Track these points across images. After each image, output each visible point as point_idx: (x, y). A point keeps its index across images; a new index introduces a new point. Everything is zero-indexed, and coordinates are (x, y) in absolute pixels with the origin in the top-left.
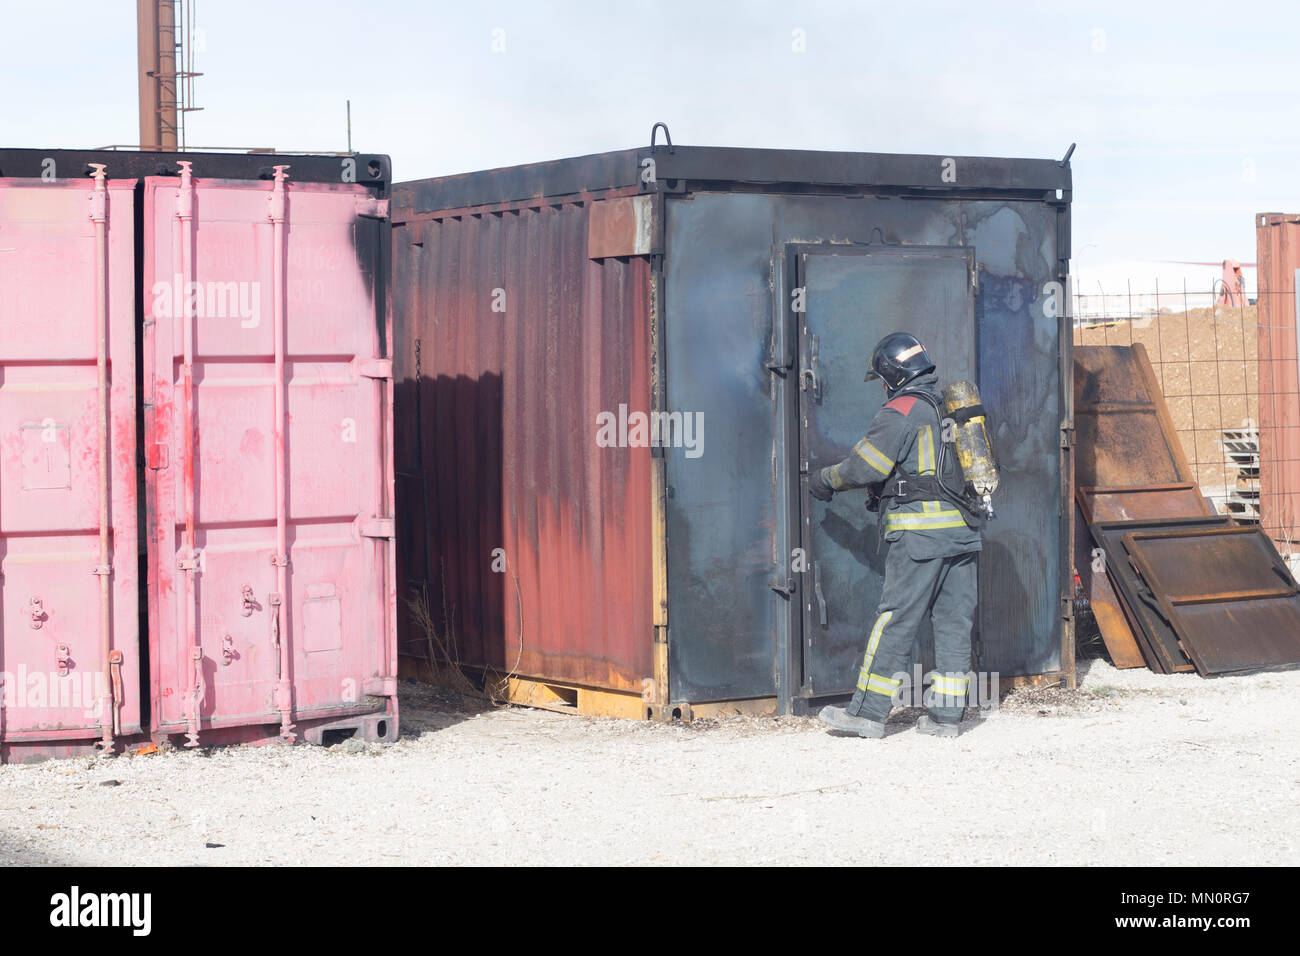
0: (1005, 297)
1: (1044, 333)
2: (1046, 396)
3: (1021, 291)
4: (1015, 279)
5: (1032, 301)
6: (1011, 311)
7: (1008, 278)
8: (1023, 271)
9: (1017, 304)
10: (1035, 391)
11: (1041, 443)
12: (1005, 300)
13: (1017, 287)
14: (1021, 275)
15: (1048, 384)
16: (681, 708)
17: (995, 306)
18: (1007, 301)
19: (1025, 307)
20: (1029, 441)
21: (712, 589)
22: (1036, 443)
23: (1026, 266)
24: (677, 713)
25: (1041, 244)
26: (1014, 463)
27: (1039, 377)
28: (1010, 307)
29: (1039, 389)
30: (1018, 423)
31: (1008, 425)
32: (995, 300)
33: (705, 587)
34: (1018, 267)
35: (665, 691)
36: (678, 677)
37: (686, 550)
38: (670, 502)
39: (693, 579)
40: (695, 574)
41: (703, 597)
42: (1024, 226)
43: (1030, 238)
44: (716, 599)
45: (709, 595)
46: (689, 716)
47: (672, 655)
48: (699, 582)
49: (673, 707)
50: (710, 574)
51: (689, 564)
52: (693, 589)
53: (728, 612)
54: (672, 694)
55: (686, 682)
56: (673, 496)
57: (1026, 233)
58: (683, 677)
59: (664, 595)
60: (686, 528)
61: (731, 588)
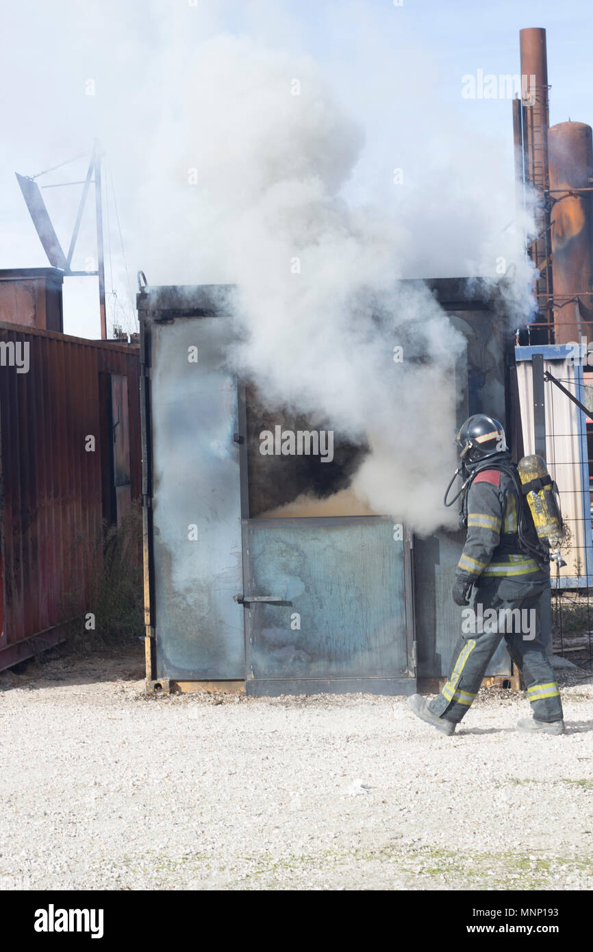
16: (161, 683)
21: (190, 601)
23: (473, 359)
24: (158, 686)
33: (184, 599)
35: (148, 671)
36: (164, 661)
37: (170, 571)
38: (156, 537)
39: (174, 593)
40: (176, 589)
41: (183, 606)
42: (471, 329)
43: (477, 338)
44: (193, 607)
45: (189, 606)
46: (168, 690)
47: (160, 645)
48: (180, 595)
49: (155, 682)
50: (188, 590)
51: (172, 581)
52: (175, 599)
53: (204, 617)
54: (159, 673)
55: (169, 666)
56: (158, 534)
57: (474, 334)
58: (167, 661)
59: (147, 603)
60: (169, 556)
61: (206, 600)
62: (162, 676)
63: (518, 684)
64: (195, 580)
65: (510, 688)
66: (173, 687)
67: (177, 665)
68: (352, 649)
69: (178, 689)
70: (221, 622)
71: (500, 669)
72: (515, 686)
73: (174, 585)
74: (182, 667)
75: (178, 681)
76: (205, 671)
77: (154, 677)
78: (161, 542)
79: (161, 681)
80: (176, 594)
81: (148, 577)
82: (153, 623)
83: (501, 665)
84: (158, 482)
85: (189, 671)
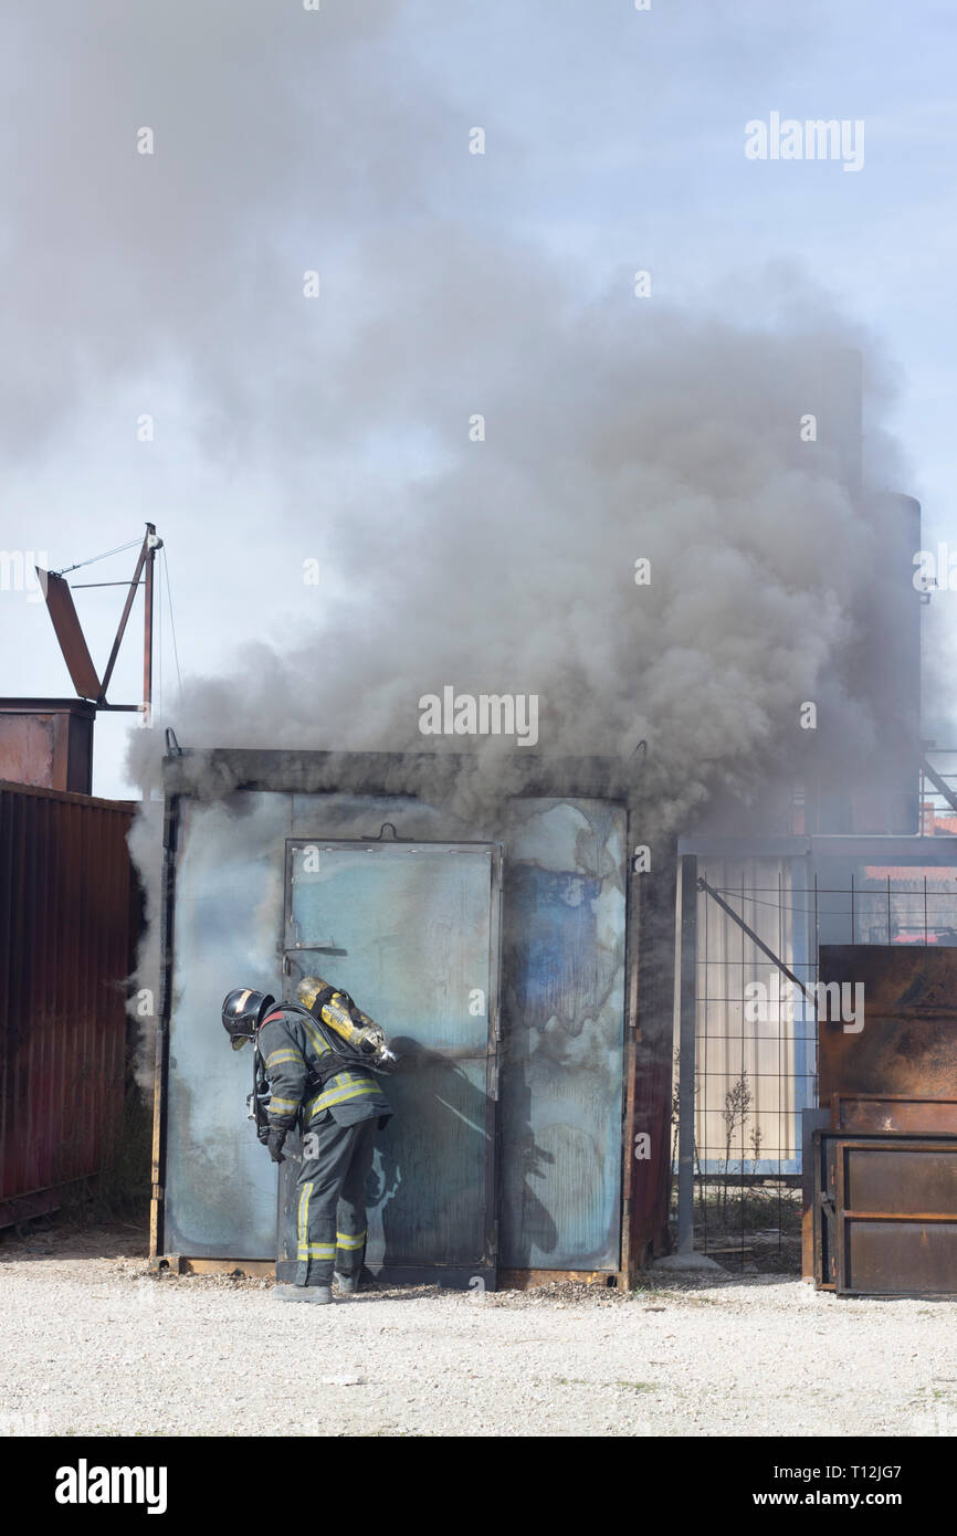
0: (563, 892)
1: (610, 930)
2: (610, 991)
3: (581, 886)
4: (575, 875)
5: (595, 897)
6: (569, 906)
7: (565, 874)
8: (585, 867)
9: (576, 899)
10: (596, 986)
11: (601, 1039)
12: (561, 896)
13: (578, 883)
14: (582, 871)
15: (612, 980)
16: (168, 1260)
17: (549, 901)
18: (564, 896)
19: (586, 903)
20: (585, 1037)
21: (212, 1155)
22: (594, 1038)
23: (588, 861)
24: (164, 1264)
25: (606, 841)
26: (566, 1057)
27: (601, 973)
28: (569, 902)
29: (601, 985)
30: (571, 1017)
31: (559, 1019)
32: (551, 894)
33: (204, 1152)
34: (578, 863)
35: (153, 1243)
36: (173, 1232)
37: (187, 1116)
38: (172, 1072)
39: (192, 1143)
40: (194, 1140)
41: (202, 1161)
42: (587, 822)
43: (593, 834)
44: (216, 1164)
45: (209, 1161)
46: (178, 1269)
47: (168, 1211)
48: (198, 1147)
49: (161, 1258)
50: (210, 1141)
51: (189, 1129)
52: (192, 1152)
53: (227, 1178)
54: (166, 1247)
55: (181, 1238)
56: (175, 1067)
57: (589, 828)
58: (178, 1232)
59: (156, 1156)
60: (188, 1096)
61: (232, 1156)
62: (171, 1252)
63: (626, 1283)
64: (219, 1128)
65: (615, 1286)
66: (184, 1266)
67: (190, 1237)
68: (414, 1226)
69: (191, 1268)
70: (250, 1184)
71: (604, 1261)
72: (623, 1285)
73: (191, 1133)
74: (196, 1240)
75: (191, 1259)
76: (226, 1247)
77: (160, 1251)
78: (178, 1077)
79: (168, 1257)
80: (193, 1145)
81: (159, 1122)
82: (162, 1182)
83: (607, 1256)
84: (178, 999)
85: (206, 1246)
